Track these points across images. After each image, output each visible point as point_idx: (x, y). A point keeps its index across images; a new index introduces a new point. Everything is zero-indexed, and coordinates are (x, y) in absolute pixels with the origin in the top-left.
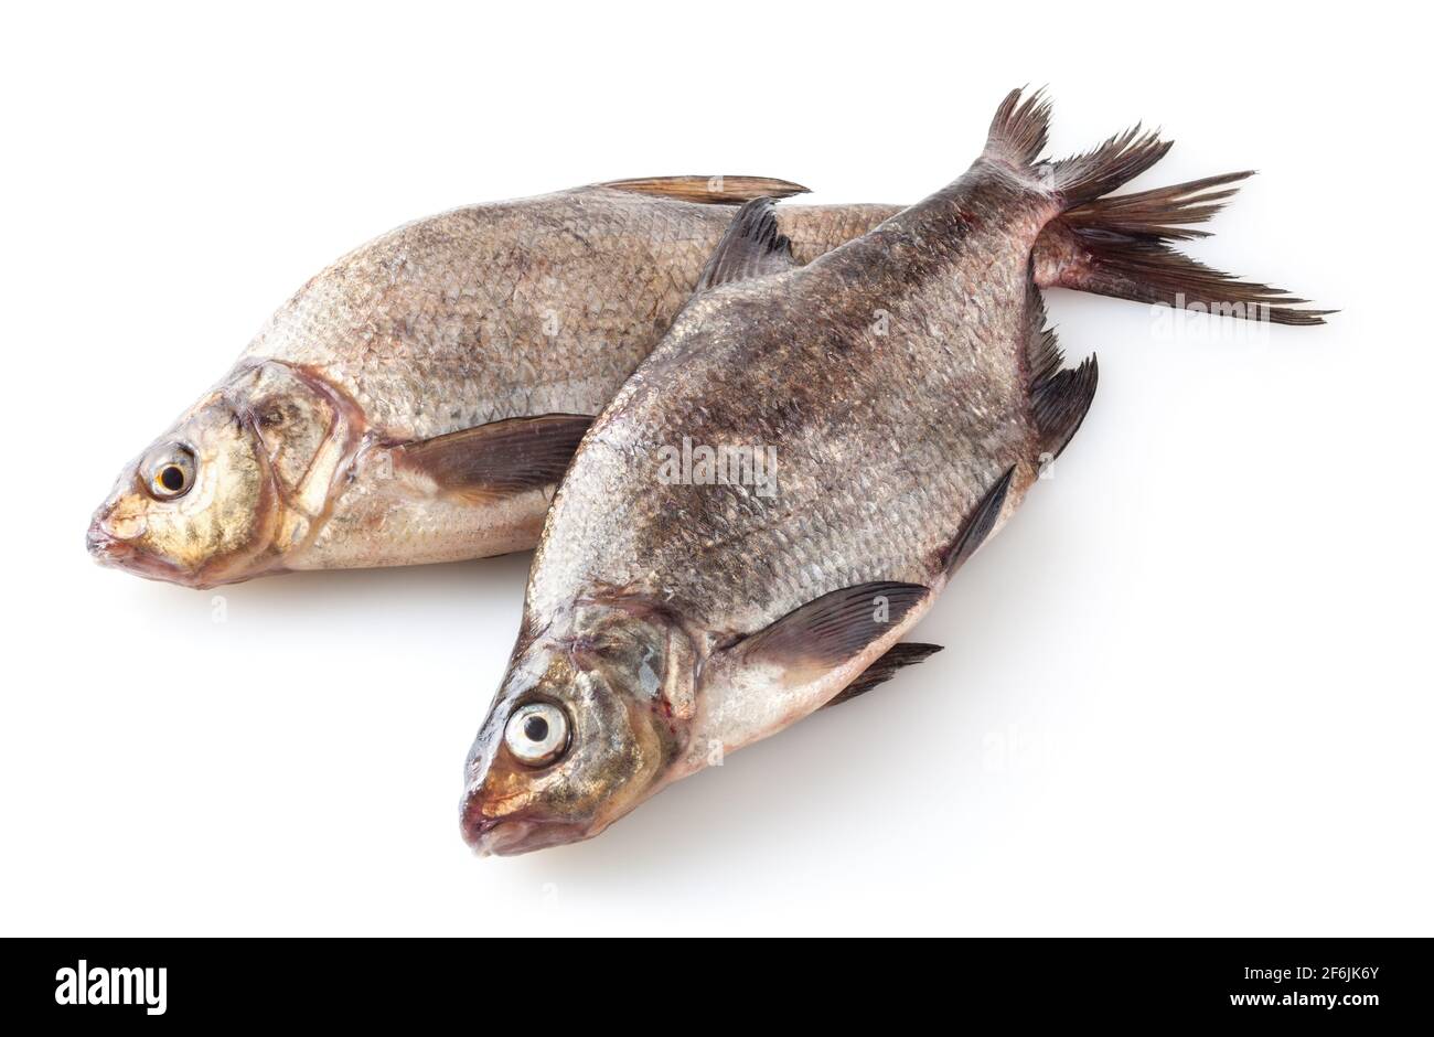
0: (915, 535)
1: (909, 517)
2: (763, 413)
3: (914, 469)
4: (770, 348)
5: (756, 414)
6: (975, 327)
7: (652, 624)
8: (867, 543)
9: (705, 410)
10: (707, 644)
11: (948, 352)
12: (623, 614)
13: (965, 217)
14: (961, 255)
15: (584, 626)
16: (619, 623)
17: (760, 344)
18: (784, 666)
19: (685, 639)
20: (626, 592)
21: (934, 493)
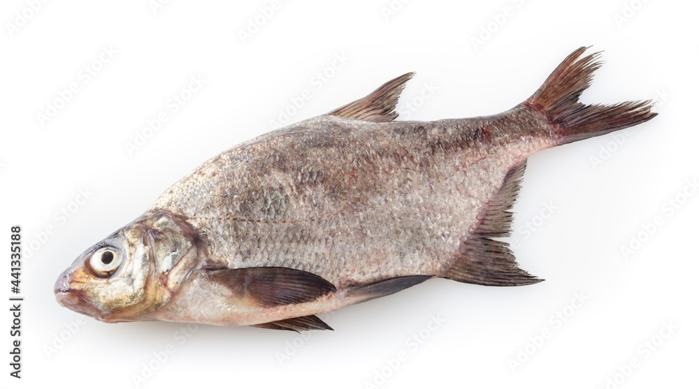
0: (345, 264)
1: (347, 253)
2: (302, 171)
3: (365, 232)
4: (328, 145)
5: (299, 170)
6: (458, 184)
7: (187, 240)
8: (316, 254)
9: (278, 158)
10: (203, 263)
11: (431, 188)
12: (178, 229)
13: (483, 130)
14: (469, 146)
15: (159, 226)
16: (172, 231)
17: (325, 141)
18: (233, 292)
19: (196, 255)
20: (187, 221)
21: (369, 249)
